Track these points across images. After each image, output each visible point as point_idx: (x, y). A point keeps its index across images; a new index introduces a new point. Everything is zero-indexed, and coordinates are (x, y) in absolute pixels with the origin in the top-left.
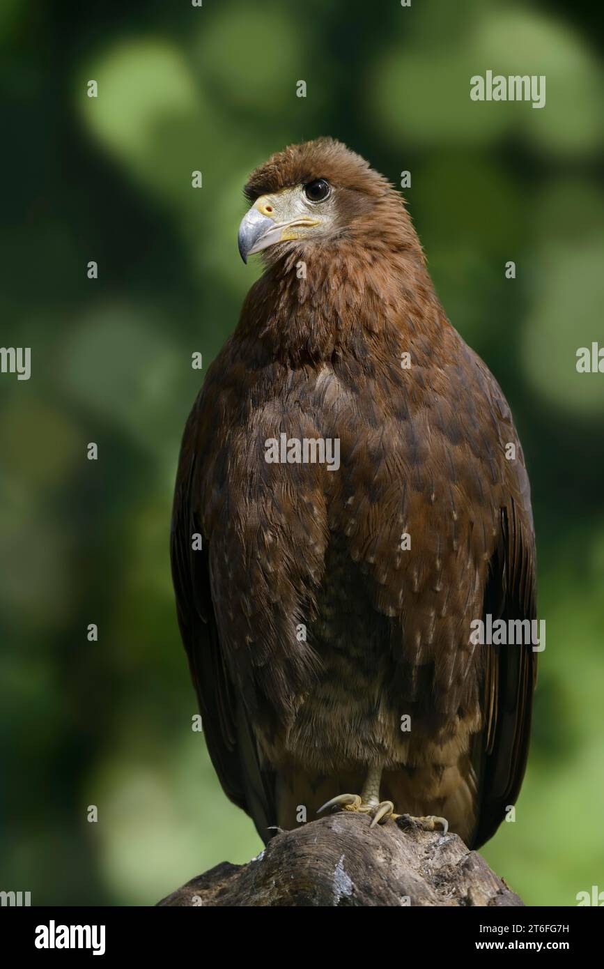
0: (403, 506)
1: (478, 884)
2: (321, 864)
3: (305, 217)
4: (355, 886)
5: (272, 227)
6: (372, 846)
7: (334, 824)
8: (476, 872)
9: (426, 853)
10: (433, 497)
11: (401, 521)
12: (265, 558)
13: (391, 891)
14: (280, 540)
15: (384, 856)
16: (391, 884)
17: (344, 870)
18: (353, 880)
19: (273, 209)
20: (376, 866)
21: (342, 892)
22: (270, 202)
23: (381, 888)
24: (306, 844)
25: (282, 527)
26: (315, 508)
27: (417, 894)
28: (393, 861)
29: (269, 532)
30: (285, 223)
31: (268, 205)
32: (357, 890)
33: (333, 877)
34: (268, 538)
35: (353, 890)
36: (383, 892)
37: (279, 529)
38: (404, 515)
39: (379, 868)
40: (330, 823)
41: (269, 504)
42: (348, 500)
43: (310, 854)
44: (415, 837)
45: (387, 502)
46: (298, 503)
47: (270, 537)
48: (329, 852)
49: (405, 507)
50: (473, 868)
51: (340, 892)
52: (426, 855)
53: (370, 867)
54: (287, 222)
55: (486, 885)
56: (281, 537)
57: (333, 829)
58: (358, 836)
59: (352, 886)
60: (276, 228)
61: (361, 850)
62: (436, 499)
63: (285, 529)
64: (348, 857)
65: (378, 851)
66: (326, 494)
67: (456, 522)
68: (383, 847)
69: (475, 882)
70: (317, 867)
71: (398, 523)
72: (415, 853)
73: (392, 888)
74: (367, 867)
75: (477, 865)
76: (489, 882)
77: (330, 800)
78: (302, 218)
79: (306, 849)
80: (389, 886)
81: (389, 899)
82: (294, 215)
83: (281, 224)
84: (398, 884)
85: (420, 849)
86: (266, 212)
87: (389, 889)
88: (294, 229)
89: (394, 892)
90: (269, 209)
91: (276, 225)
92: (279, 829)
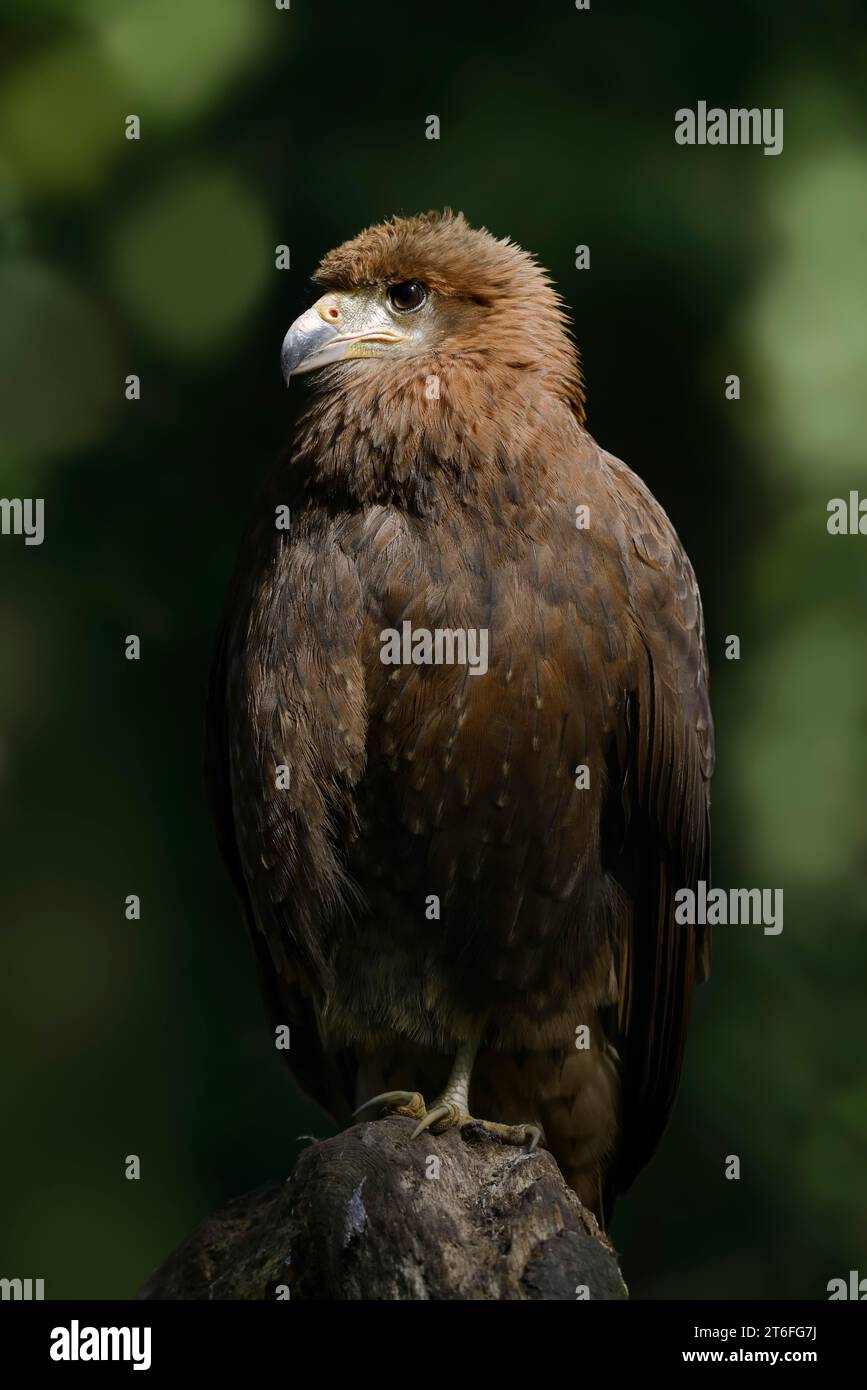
0: (464, 685)
1: (534, 1221)
2: (341, 1189)
3: (386, 329)
4: (368, 1221)
5: (333, 339)
6: (400, 1164)
7: (367, 1132)
8: (537, 1204)
9: (494, 1175)
10: (510, 675)
11: (459, 705)
12: (281, 750)
13: (406, 1229)
14: (301, 725)
15: (413, 1179)
16: (409, 1219)
17: (361, 1198)
18: (367, 1213)
19: (340, 315)
20: (395, 1194)
21: (354, 1228)
22: (339, 303)
23: (395, 1224)
24: (330, 1160)
25: (305, 708)
26: (349, 682)
27: (437, 1234)
28: (422, 1188)
29: (287, 713)
30: (354, 335)
31: (334, 307)
32: (370, 1226)
33: (348, 1206)
34: (286, 720)
35: (366, 1226)
36: (397, 1229)
37: (301, 709)
38: (464, 699)
39: (399, 1196)
40: (362, 1132)
41: (291, 676)
42: (392, 674)
43: (331, 1174)
44: (483, 1153)
45: (443, 679)
46: (326, 675)
47: (288, 720)
48: (351, 1171)
49: (467, 687)
50: (535, 1199)
51: (351, 1228)
52: (493, 1179)
53: (389, 1194)
54: (359, 334)
55: (546, 1223)
56: (303, 720)
57: (363, 1140)
58: (386, 1150)
59: (366, 1220)
60: (340, 341)
61: (385, 1171)
62: (514, 678)
63: (309, 710)
64: (370, 1180)
65: (407, 1173)
66: (364, 663)
67: (540, 711)
68: (415, 1166)
69: (531, 1219)
70: (336, 1192)
71: (453, 708)
72: (477, 1176)
73: (408, 1225)
74: (386, 1194)
75: (540, 1194)
76: (551, 1219)
77: (371, 1098)
78: (380, 331)
79: (329, 1167)
80: (406, 1221)
81: (402, 1239)
82: (370, 324)
83: (349, 335)
84: (417, 1219)
85: (486, 1170)
86: (329, 317)
87: (405, 1225)
88: (368, 345)
89: (410, 1230)
90: (334, 313)
91: (339, 336)
92: (312, 1138)
